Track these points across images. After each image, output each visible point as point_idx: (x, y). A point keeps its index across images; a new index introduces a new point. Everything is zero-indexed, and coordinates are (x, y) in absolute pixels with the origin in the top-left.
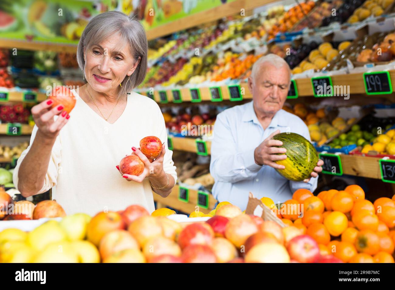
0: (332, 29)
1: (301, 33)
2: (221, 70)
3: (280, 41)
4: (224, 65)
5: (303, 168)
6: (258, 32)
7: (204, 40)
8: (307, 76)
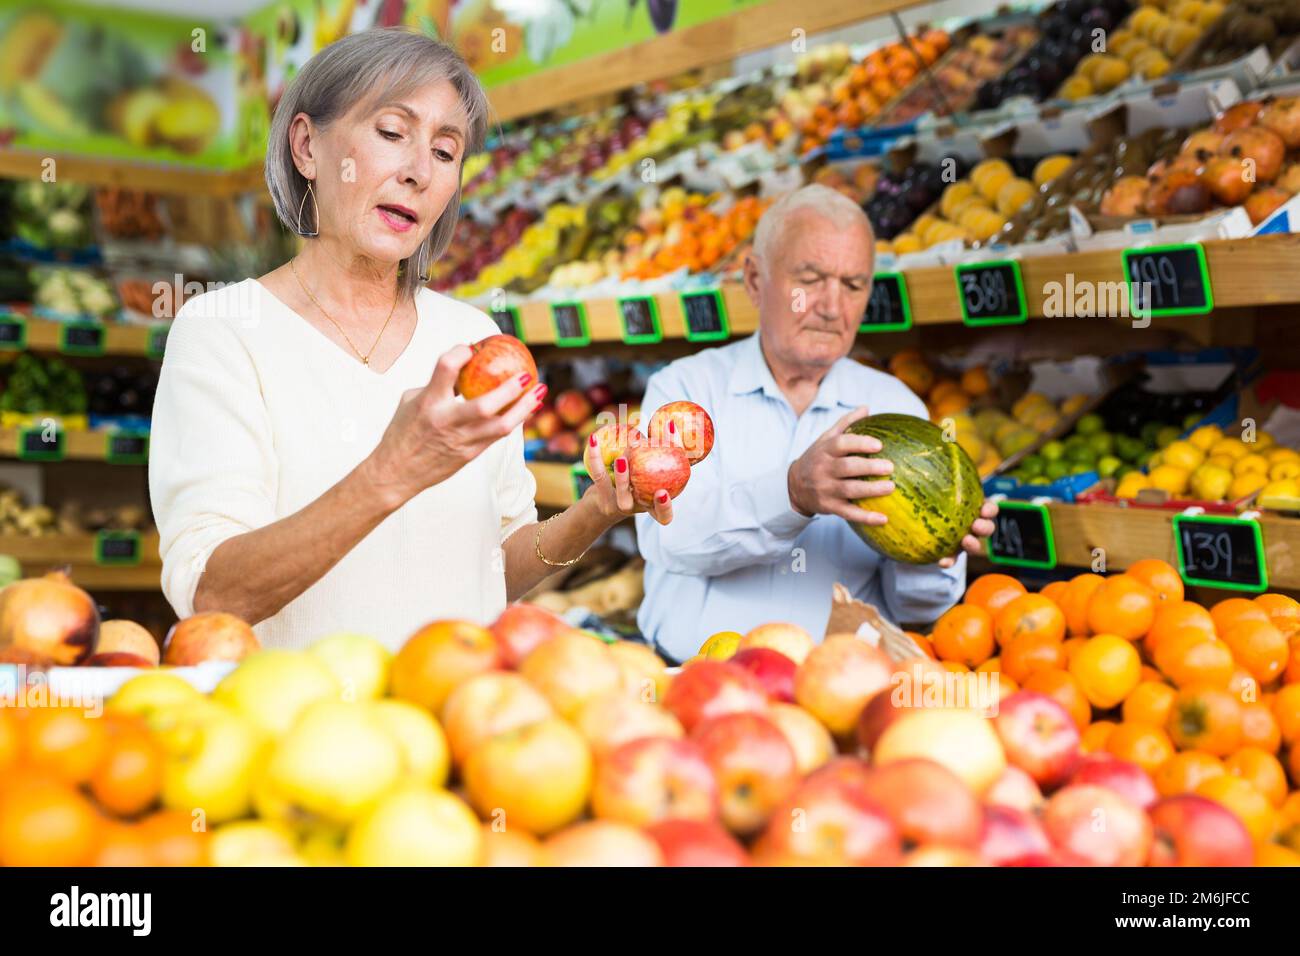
0: (1010, 117)
1: (911, 131)
2: (651, 246)
3: (843, 154)
4: (663, 229)
5: (942, 520)
6: (768, 127)
7: (587, 150)
8: (942, 260)
